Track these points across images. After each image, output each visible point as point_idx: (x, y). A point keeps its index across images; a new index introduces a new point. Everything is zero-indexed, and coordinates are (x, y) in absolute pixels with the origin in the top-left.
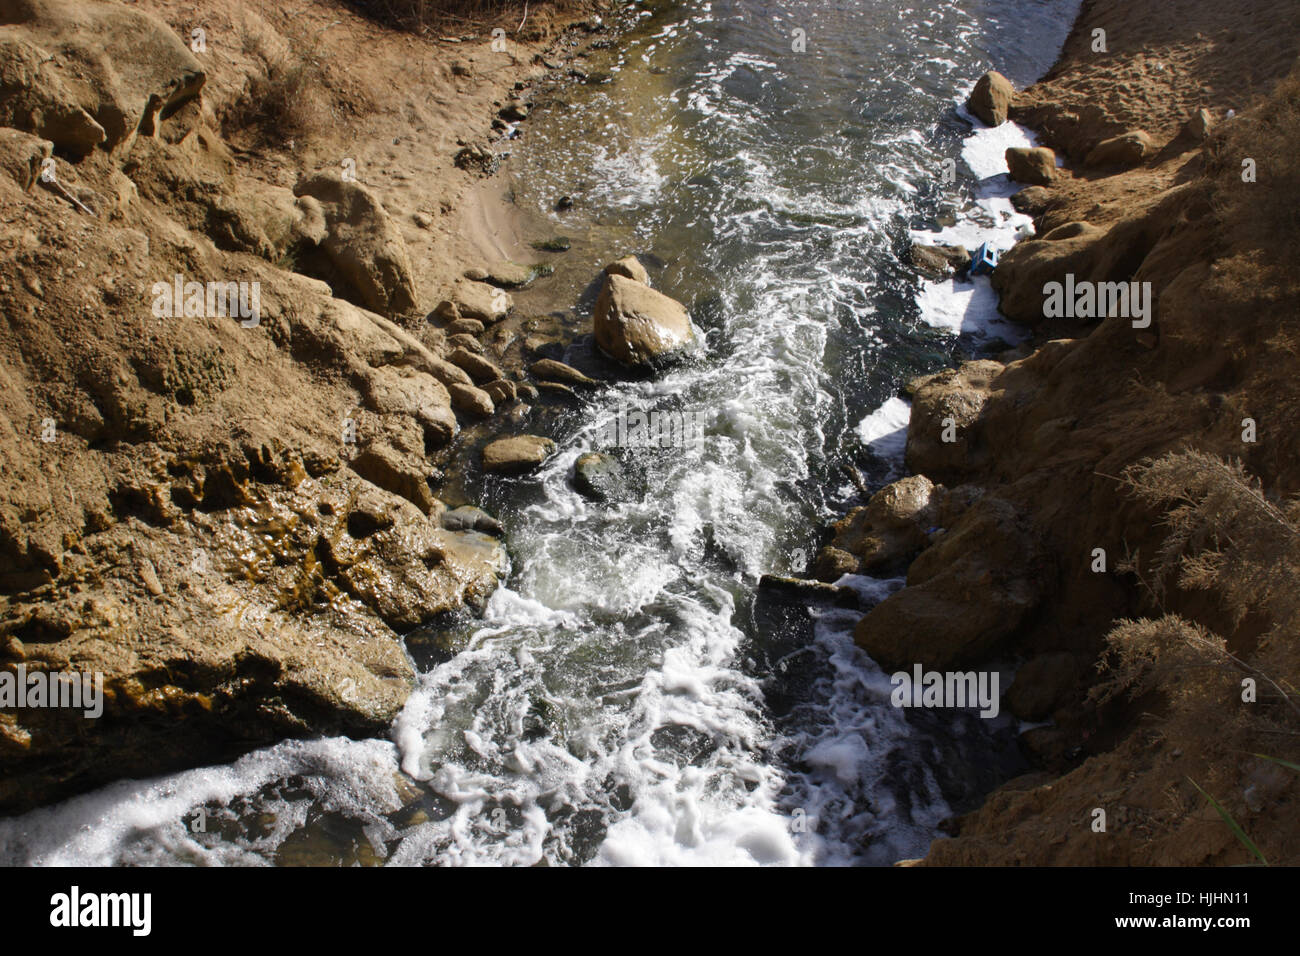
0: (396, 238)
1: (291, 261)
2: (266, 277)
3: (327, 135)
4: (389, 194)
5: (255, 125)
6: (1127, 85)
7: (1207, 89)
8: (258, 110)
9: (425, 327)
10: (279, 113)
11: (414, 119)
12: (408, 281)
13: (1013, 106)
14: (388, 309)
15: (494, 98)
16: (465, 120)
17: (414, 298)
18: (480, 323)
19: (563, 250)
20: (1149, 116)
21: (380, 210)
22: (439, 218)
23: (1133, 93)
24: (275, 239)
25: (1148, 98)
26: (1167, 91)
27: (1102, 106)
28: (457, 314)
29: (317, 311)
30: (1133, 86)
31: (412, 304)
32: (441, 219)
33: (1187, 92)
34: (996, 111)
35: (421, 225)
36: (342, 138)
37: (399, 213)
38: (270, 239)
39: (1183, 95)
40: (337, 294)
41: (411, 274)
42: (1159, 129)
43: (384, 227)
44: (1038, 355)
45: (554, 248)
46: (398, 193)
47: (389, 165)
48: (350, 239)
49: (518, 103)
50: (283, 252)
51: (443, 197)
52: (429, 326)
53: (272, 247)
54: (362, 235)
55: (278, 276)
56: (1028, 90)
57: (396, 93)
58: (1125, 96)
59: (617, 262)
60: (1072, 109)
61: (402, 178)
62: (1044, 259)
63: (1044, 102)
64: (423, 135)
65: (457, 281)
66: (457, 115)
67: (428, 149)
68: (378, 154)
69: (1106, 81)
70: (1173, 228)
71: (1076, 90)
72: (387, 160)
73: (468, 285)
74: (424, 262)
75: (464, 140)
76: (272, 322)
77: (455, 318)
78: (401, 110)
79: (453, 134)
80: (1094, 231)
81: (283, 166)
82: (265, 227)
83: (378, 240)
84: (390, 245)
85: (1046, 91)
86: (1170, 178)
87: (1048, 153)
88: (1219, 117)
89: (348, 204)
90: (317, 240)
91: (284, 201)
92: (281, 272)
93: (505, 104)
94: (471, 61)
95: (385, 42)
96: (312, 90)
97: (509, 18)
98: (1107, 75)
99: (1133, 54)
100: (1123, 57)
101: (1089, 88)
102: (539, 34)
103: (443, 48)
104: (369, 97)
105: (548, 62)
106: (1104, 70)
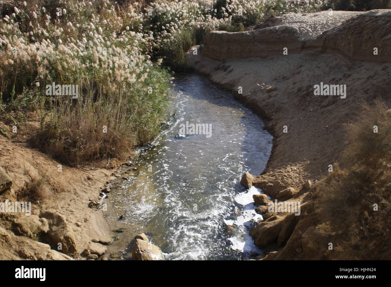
0: (70, 230)
1: (38, 238)
2: (30, 244)
3: (49, 199)
4: (68, 216)
5: (27, 196)
6: (286, 174)
7: (309, 174)
8: (28, 192)
9: (80, 258)
10: (34, 193)
11: (76, 193)
12: (74, 243)
13: (254, 182)
14: (68, 252)
15: (100, 186)
16: (91, 193)
17: (76, 248)
18: (97, 255)
19: (122, 232)
20: (293, 183)
21: (66, 221)
22: (84, 223)
23: (288, 177)
24: (33, 231)
25: (292, 178)
26: (298, 175)
27: (279, 181)
28: (90, 253)
29: (46, 254)
30: (288, 175)
31: (75, 250)
32: (84, 224)
33: (303, 175)
34: (249, 184)
35: (78, 226)
36: (54, 200)
37: (71, 222)
38: (31, 231)
39: (302, 176)
40: (52, 248)
41: (75, 241)
42: (297, 187)
43: (67, 227)
44: (268, 257)
45: (119, 231)
46: (71, 216)
47: (68, 207)
48: (56, 231)
49: (107, 188)
50: (35, 235)
51: (85, 217)
52: (81, 257)
53: (32, 234)
54: (60, 229)
55: (34, 243)
56: (258, 177)
57: (70, 186)
58: (286, 178)
59: (139, 235)
60: (271, 182)
61: (72, 212)
62: (266, 227)
63: (263, 181)
64: (78, 198)
65: (89, 243)
66: (89, 192)
67: (80, 202)
68: (65, 204)
69: (280, 174)
70: (303, 216)
71: (272, 177)
72: (67, 206)
73: (93, 244)
74: (79, 237)
75: (91, 199)
76: (32, 258)
77: (89, 254)
78: (72, 191)
79: (88, 197)
80: (281, 218)
81: (36, 209)
82: (30, 228)
83: (65, 231)
84: (69, 232)
85: (263, 178)
86: (301, 201)
87: (265, 195)
88: (313, 182)
89: (55, 220)
90: (46, 231)
91: (36, 220)
92: (34, 241)
93: (103, 188)
94: (93, 175)
95: (67, 170)
96: (45, 186)
97: (104, 162)
98: (280, 172)
99: (286, 166)
100: (284, 166)
101: (275, 176)
102: (113, 167)
103: (84, 172)
104: (62, 187)
105: (116, 175)
106: (279, 171)
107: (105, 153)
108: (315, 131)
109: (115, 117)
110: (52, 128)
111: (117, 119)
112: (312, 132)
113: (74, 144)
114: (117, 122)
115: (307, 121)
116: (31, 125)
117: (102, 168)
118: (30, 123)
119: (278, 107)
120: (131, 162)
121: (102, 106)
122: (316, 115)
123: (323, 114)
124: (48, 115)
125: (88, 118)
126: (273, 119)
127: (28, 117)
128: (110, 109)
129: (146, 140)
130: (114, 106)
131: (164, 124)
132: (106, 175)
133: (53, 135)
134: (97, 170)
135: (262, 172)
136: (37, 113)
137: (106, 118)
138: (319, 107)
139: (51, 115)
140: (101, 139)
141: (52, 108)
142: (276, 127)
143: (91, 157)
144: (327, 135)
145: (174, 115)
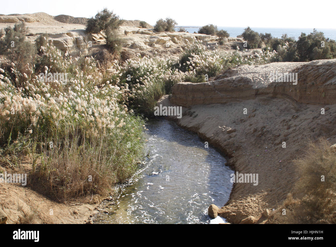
6: (247, 205)
7: (267, 204)
13: (219, 212)
15: (84, 220)
20: (253, 212)
25: (252, 207)
26: (257, 205)
27: (241, 211)
30: (248, 205)
33: (262, 205)
34: (215, 214)
39: (261, 206)
42: (256, 215)
49: (91, 221)
56: (222, 208)
58: (247, 208)
60: (234, 212)
63: (227, 211)
69: (241, 204)
71: (234, 207)
85: (227, 208)
87: (229, 224)
88: (271, 211)
93: (87, 221)
94: (78, 210)
95: (56, 206)
96: (36, 220)
97: (88, 198)
98: (242, 203)
99: (247, 197)
100: (245, 198)
101: (237, 206)
102: (96, 202)
103: (71, 207)
104: (51, 221)
105: (98, 209)
106: (240, 201)
107: (89, 191)
108: (270, 166)
109: (97, 158)
110: (42, 169)
111: (98, 160)
112: (268, 167)
113: (62, 183)
114: (99, 163)
115: (263, 157)
116: (24, 167)
117: (86, 203)
118: (24, 165)
119: (238, 146)
120: (111, 198)
121: (86, 149)
122: (271, 151)
123: (277, 151)
124: (39, 158)
125: (74, 160)
126: (233, 157)
127: (22, 160)
128: (93, 152)
129: (124, 178)
130: (96, 149)
131: (140, 163)
132: (90, 210)
133: (44, 175)
134: (82, 205)
135: (226, 203)
136: (29, 156)
137: (89, 159)
138: (273, 145)
139: (42, 158)
140: (85, 178)
141: (43, 151)
142: (236, 163)
143: (76, 194)
144: (280, 168)
145: (148, 155)
